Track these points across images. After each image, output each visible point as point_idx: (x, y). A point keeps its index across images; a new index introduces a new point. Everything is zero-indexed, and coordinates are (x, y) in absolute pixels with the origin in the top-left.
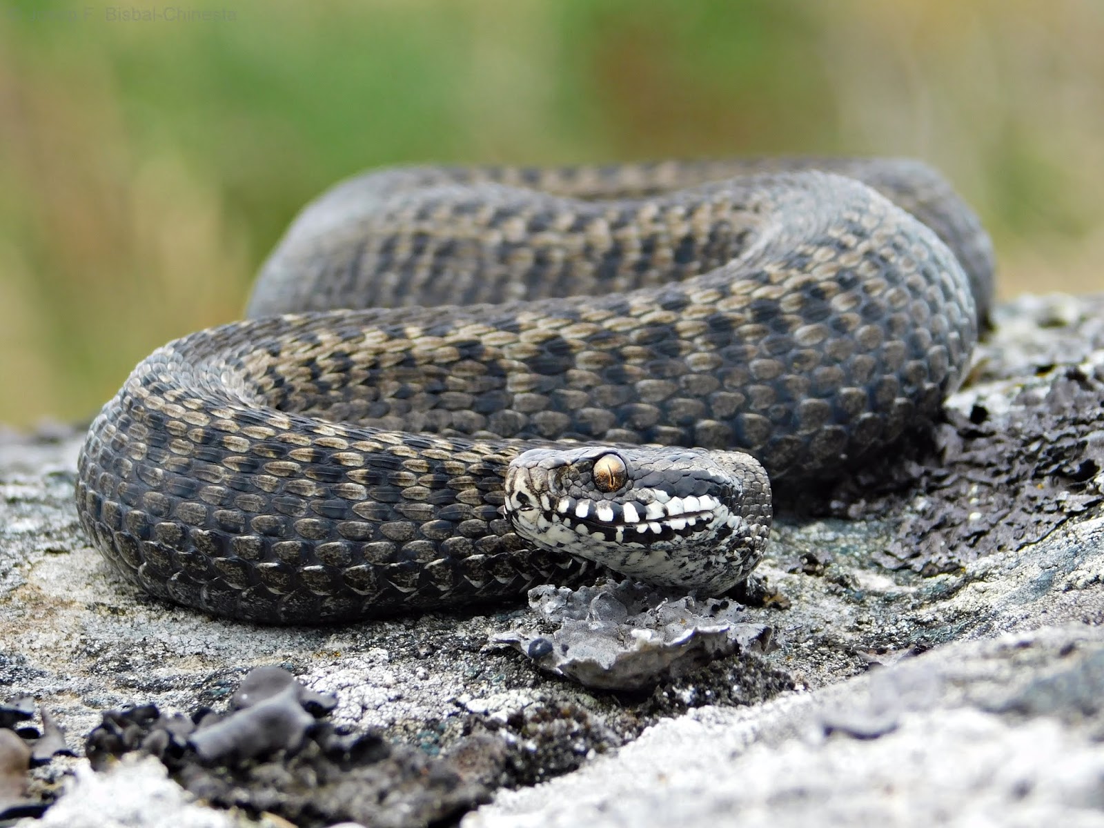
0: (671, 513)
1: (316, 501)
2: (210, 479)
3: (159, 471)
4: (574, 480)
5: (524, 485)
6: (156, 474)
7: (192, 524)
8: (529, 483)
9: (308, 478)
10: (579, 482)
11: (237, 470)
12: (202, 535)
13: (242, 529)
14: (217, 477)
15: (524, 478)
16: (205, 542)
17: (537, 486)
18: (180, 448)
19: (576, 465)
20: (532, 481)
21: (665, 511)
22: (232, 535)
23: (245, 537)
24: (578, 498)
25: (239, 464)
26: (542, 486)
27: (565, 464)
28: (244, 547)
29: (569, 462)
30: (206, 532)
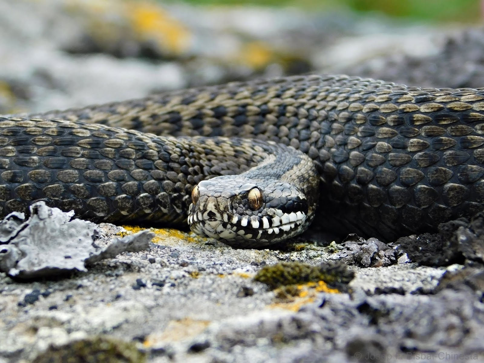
0: (284, 222)
1: (138, 161)
2: (74, 155)
3: (35, 158)
4: (239, 204)
5: (214, 207)
6: (33, 160)
7: (71, 182)
8: (217, 206)
9: (130, 148)
10: (241, 205)
11: (89, 147)
12: (80, 187)
13: (103, 179)
14: (78, 153)
15: (214, 203)
16: (82, 190)
17: (222, 208)
18: (43, 141)
19: (240, 195)
20: (219, 205)
21: (281, 222)
22: (98, 184)
23: (107, 183)
24: (242, 214)
25: (89, 144)
26: (225, 208)
27: (236, 195)
28: (108, 189)
29: (237, 194)
30: (81, 185)
